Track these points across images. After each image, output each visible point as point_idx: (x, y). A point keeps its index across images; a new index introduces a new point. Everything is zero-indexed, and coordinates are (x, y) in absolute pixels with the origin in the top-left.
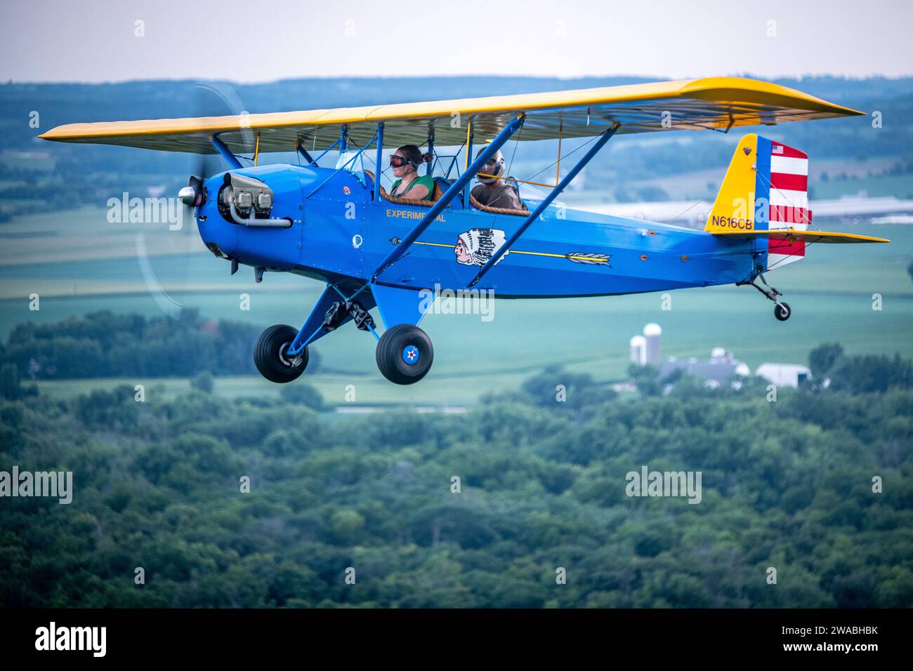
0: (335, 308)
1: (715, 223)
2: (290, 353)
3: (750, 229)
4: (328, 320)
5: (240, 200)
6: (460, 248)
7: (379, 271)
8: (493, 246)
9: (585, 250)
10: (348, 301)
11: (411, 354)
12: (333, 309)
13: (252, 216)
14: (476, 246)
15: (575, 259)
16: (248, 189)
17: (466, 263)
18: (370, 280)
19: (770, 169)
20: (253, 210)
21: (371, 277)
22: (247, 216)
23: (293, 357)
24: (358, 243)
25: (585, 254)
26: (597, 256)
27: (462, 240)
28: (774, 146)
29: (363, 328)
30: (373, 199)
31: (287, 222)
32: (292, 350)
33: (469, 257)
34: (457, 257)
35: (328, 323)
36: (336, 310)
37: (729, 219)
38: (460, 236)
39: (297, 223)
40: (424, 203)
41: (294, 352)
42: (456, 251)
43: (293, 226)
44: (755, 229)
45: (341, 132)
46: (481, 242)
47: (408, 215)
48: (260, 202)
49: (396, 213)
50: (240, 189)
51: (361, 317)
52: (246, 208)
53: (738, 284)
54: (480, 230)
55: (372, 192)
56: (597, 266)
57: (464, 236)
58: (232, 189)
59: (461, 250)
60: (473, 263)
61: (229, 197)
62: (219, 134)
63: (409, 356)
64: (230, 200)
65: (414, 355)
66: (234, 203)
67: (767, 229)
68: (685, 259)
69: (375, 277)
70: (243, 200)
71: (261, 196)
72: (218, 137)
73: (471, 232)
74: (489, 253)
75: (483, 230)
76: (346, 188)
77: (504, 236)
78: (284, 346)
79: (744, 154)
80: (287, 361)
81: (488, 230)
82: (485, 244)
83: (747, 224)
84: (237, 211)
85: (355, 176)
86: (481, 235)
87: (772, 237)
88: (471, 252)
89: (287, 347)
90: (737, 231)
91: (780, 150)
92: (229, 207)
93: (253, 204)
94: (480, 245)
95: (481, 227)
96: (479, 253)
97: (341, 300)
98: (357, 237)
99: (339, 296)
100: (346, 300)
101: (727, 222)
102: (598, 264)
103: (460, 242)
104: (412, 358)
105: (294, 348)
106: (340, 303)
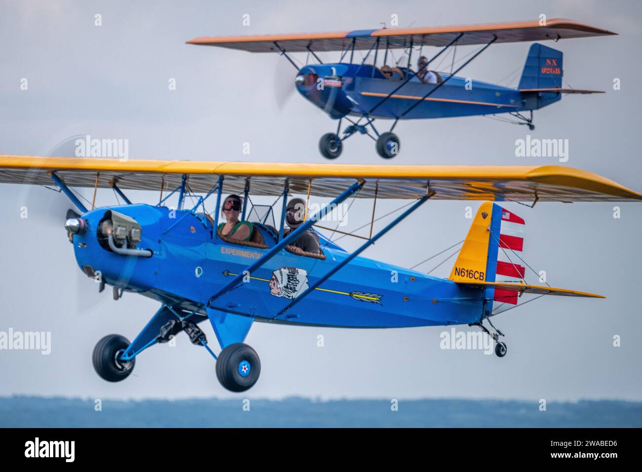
0: (171, 324)
1: (457, 273)
2: (123, 358)
3: (482, 280)
4: (162, 335)
5: (118, 233)
6: (273, 282)
7: (214, 298)
8: (297, 282)
9: (364, 290)
10: (183, 320)
11: (245, 368)
12: (168, 326)
13: (125, 246)
14: (285, 282)
15: (356, 297)
16: (123, 225)
17: (277, 295)
18: (206, 305)
19: (499, 231)
20: (126, 241)
21: (207, 302)
22: (119, 246)
23: (125, 362)
24: (199, 273)
25: (364, 293)
26: (373, 295)
27: (275, 276)
28: (504, 212)
29: (197, 343)
30: (212, 238)
31: (148, 253)
32: (125, 356)
33: (279, 291)
34: (271, 289)
35: (163, 337)
36: (172, 326)
37: (467, 271)
38: (274, 272)
39: (156, 254)
40: (246, 243)
41: (127, 358)
42: (270, 284)
43: (154, 255)
44: (486, 281)
45: (180, 180)
46: (289, 278)
47: (237, 253)
48: (133, 235)
49: (228, 251)
50: (118, 223)
51: (195, 334)
52: (122, 239)
53: (470, 325)
54: (289, 269)
55: (212, 232)
56: (372, 304)
57: (277, 273)
58: (111, 223)
59: (274, 284)
60: (282, 295)
61: (108, 229)
62: (56, 171)
63: (243, 370)
64: (109, 232)
65: (247, 369)
66: (112, 235)
67: (494, 281)
68: (435, 302)
69: (210, 302)
70: (121, 232)
71: (133, 230)
72: (55, 173)
73: (282, 270)
74: (294, 288)
75: (291, 268)
76: (192, 227)
77: (306, 274)
78: (118, 353)
79: (482, 218)
80: (120, 365)
81: (295, 269)
82: (292, 280)
83: (480, 276)
84: (114, 240)
85: (198, 218)
86: (289, 273)
87: (497, 288)
88: (281, 286)
89: (121, 353)
90: (472, 281)
91: (507, 216)
92: (107, 237)
93: (127, 237)
94: (289, 282)
95: (290, 266)
96: (286, 287)
97: (176, 319)
98: (199, 269)
99: (174, 315)
100: (181, 319)
101: (466, 273)
102: (373, 302)
103: (274, 277)
104: (245, 371)
105: (127, 355)
106: (176, 321)
